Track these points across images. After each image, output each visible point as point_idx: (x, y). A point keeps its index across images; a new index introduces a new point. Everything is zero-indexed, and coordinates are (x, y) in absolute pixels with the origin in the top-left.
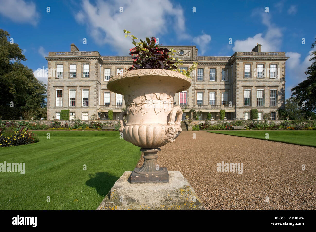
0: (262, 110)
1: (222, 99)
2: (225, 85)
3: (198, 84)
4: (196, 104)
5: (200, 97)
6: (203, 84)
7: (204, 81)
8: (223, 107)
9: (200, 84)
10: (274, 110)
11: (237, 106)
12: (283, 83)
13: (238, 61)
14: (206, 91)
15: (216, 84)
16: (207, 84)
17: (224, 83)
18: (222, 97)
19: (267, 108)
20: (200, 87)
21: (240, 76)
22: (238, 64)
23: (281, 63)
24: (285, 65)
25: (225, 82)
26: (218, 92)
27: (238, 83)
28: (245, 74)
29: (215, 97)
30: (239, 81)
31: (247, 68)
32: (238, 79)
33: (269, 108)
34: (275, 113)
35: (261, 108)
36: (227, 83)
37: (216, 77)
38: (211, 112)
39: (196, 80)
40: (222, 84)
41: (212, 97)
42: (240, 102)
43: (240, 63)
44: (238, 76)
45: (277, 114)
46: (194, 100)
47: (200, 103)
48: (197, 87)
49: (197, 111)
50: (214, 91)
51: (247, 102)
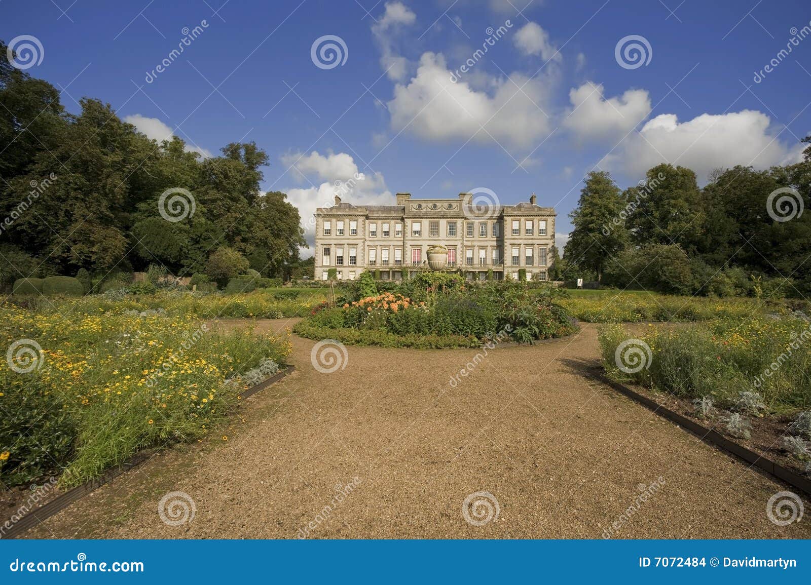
0: (530, 269)
1: (494, 257)
2: (497, 241)
3: (467, 241)
4: (464, 262)
5: (469, 254)
6: (473, 241)
7: (473, 237)
8: (490, 267)
9: (469, 241)
10: (544, 270)
11: (505, 266)
12: (553, 241)
13: (505, 218)
14: (476, 248)
15: (487, 241)
16: (477, 240)
17: (495, 239)
18: (494, 254)
19: (536, 267)
20: (469, 244)
21: (508, 233)
22: (506, 221)
23: (550, 220)
24: (554, 221)
25: (497, 237)
26: (489, 248)
27: (505, 241)
28: (514, 231)
29: (486, 255)
30: (507, 239)
31: (516, 225)
32: (506, 237)
33: (539, 267)
34: (545, 273)
35: (530, 267)
36: (499, 239)
37: (486, 232)
38: (479, 272)
39: (464, 236)
40: (494, 241)
41: (482, 254)
42: (508, 261)
43: (508, 220)
44: (505, 233)
45: (547, 273)
46: (462, 258)
47: (470, 261)
48: (466, 243)
49: (463, 270)
50: (484, 247)
51: (516, 260)
